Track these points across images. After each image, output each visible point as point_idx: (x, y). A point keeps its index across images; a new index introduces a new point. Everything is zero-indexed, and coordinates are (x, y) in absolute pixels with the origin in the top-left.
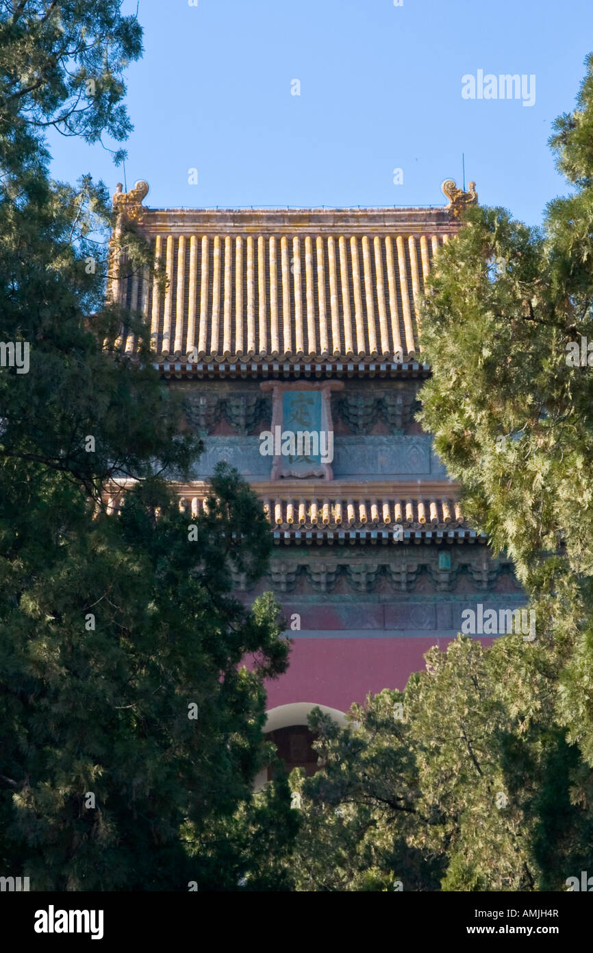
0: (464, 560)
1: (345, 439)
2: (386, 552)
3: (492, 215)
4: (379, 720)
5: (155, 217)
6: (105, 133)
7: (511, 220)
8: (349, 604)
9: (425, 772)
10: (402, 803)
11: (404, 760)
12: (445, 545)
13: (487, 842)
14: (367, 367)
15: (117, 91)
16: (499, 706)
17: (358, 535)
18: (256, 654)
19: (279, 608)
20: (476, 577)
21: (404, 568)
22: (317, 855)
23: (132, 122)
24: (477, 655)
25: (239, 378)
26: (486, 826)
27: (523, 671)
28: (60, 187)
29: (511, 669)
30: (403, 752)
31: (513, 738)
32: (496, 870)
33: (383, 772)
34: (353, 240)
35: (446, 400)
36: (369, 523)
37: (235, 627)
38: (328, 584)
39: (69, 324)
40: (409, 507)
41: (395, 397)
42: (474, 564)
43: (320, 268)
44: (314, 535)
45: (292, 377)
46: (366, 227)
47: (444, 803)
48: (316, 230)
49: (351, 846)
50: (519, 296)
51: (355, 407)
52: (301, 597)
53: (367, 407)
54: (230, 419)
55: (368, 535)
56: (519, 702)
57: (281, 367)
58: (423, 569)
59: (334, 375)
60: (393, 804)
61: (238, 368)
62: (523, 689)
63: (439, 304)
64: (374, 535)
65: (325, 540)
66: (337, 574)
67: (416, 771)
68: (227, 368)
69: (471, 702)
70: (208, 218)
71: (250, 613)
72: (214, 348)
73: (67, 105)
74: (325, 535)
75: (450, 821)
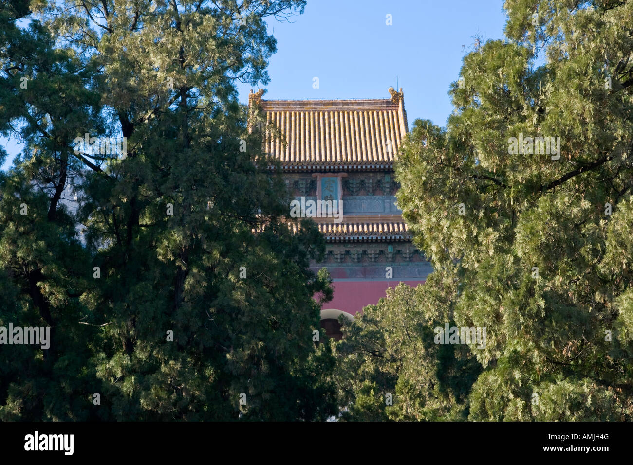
0: (399, 248)
1: (348, 198)
2: (365, 245)
3: (425, 123)
4: (368, 319)
5: (267, 104)
6: (259, 82)
7: (433, 125)
8: (349, 267)
9: (388, 341)
10: (377, 353)
11: (378, 335)
12: (391, 242)
13: (414, 370)
14: (357, 167)
15: (264, 65)
16: (419, 314)
17: (354, 238)
18: (319, 293)
19: (329, 274)
20: (404, 255)
21: (373, 252)
22: (340, 374)
23: (270, 78)
24: (408, 291)
25: (303, 172)
26: (414, 363)
27: (431, 300)
28: (243, 105)
29: (426, 299)
30: (378, 332)
31: (426, 327)
32: (418, 381)
33: (370, 340)
34: (351, 113)
35: (407, 197)
36: (359, 233)
37: (310, 281)
38: (341, 259)
39: (248, 162)
40: (375, 226)
41: (369, 179)
42: (403, 250)
43: (337, 125)
44: (335, 238)
45: (325, 171)
46: (356, 107)
47: (396, 353)
48: (335, 109)
49: (356, 371)
50: (437, 155)
51: (352, 184)
52: (330, 264)
53: (357, 184)
54: (299, 189)
55: (358, 238)
56: (429, 313)
57: (321, 167)
58: (381, 252)
59: (343, 170)
60: (374, 353)
61: (303, 168)
62: (431, 307)
63: (404, 159)
64: (360, 238)
65: (340, 240)
66: (345, 255)
67: (384, 340)
68: (298, 168)
69: (407, 311)
70: (289, 104)
71: (317, 276)
72: (292, 159)
73: (243, 70)
74: (340, 238)
75: (399, 361)
